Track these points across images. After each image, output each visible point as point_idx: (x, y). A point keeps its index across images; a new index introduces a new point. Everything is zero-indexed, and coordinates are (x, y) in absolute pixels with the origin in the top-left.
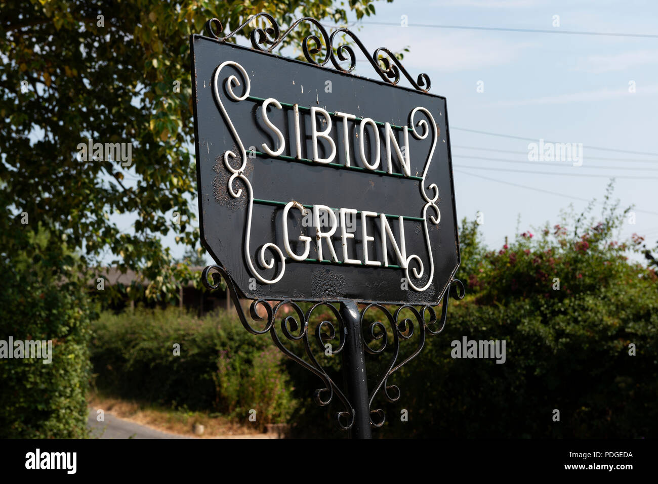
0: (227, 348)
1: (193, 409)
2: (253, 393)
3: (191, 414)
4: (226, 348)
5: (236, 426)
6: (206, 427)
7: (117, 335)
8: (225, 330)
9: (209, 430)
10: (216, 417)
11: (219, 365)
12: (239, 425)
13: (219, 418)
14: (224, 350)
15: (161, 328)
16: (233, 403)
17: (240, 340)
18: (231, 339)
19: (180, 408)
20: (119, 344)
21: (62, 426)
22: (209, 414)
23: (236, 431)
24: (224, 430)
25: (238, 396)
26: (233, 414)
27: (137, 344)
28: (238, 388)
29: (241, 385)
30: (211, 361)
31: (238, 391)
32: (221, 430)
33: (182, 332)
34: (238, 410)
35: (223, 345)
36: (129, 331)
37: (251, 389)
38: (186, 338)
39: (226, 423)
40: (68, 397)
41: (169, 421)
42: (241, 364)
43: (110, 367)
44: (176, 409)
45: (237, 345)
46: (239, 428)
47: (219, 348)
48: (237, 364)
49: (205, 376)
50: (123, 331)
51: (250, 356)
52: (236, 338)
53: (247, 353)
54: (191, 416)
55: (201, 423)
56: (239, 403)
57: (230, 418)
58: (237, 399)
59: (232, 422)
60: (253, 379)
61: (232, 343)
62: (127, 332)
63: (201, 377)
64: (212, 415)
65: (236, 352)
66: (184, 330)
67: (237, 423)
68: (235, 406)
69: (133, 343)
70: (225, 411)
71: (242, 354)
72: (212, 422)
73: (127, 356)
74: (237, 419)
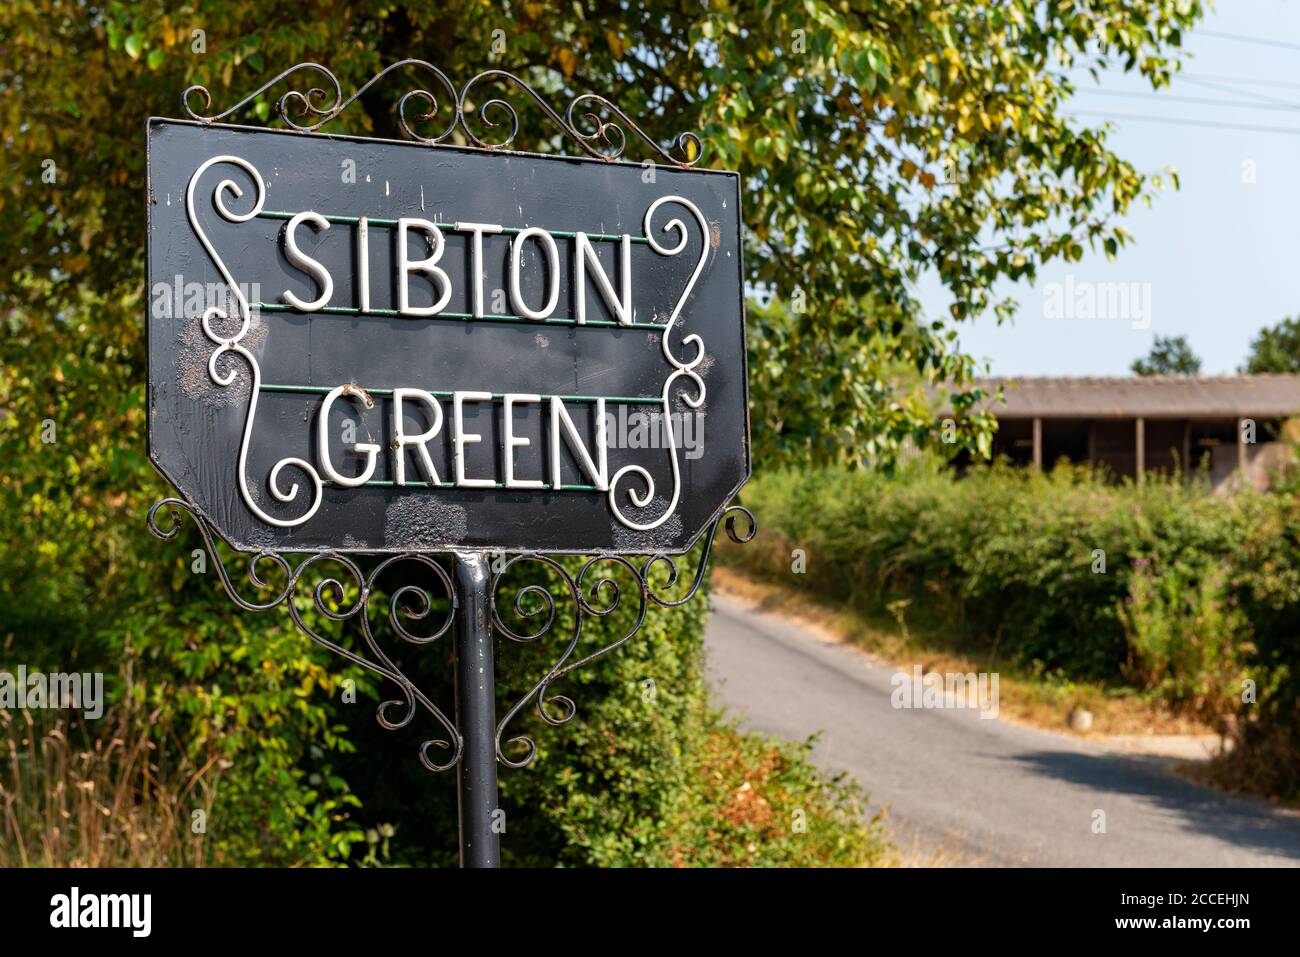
0: (1154, 555)
1: (1075, 677)
2: (1200, 649)
3: (1072, 687)
4: (1150, 555)
5: (1162, 716)
6: (1096, 716)
7: (954, 523)
8: (1151, 517)
9: (1103, 722)
10: (1122, 697)
11: (1131, 589)
12: (1167, 715)
13: (1129, 699)
14: (1145, 557)
15: (1034, 511)
16: (1157, 666)
17: (1181, 539)
18: (1163, 536)
19: (1049, 676)
20: (956, 542)
21: (628, 714)
22: (1105, 690)
23: (1162, 727)
24: (1137, 723)
25: (1170, 653)
26: (1159, 691)
27: (985, 542)
28: (1168, 637)
29: (1175, 631)
30: (1119, 582)
31: (1170, 644)
32: (1130, 724)
33: (1070, 520)
34: (1167, 683)
35: (1146, 548)
36: (978, 515)
37: (1195, 641)
38: (1075, 532)
39: (1142, 710)
40: (643, 660)
41: (1026, 700)
42: (1180, 589)
43: (936, 587)
44: (1043, 679)
45: (1174, 547)
46: (1169, 720)
47: (1137, 555)
48: (1172, 589)
49: (1107, 611)
50: (966, 514)
51: (1200, 573)
52: (1172, 533)
53: (1194, 565)
54: (1071, 693)
55: (1087, 708)
56: (1171, 670)
57: (1148, 699)
58: (1167, 659)
59: (1154, 706)
60: (1200, 620)
61: (1163, 545)
62: (972, 517)
63: (1099, 612)
64: (1114, 692)
65: (1171, 563)
66: (1076, 514)
67: (1164, 710)
68: (1161, 677)
69: (978, 540)
70: (1140, 686)
71: (1182, 567)
72: (1114, 706)
73: (967, 566)
74: (1165, 703)
